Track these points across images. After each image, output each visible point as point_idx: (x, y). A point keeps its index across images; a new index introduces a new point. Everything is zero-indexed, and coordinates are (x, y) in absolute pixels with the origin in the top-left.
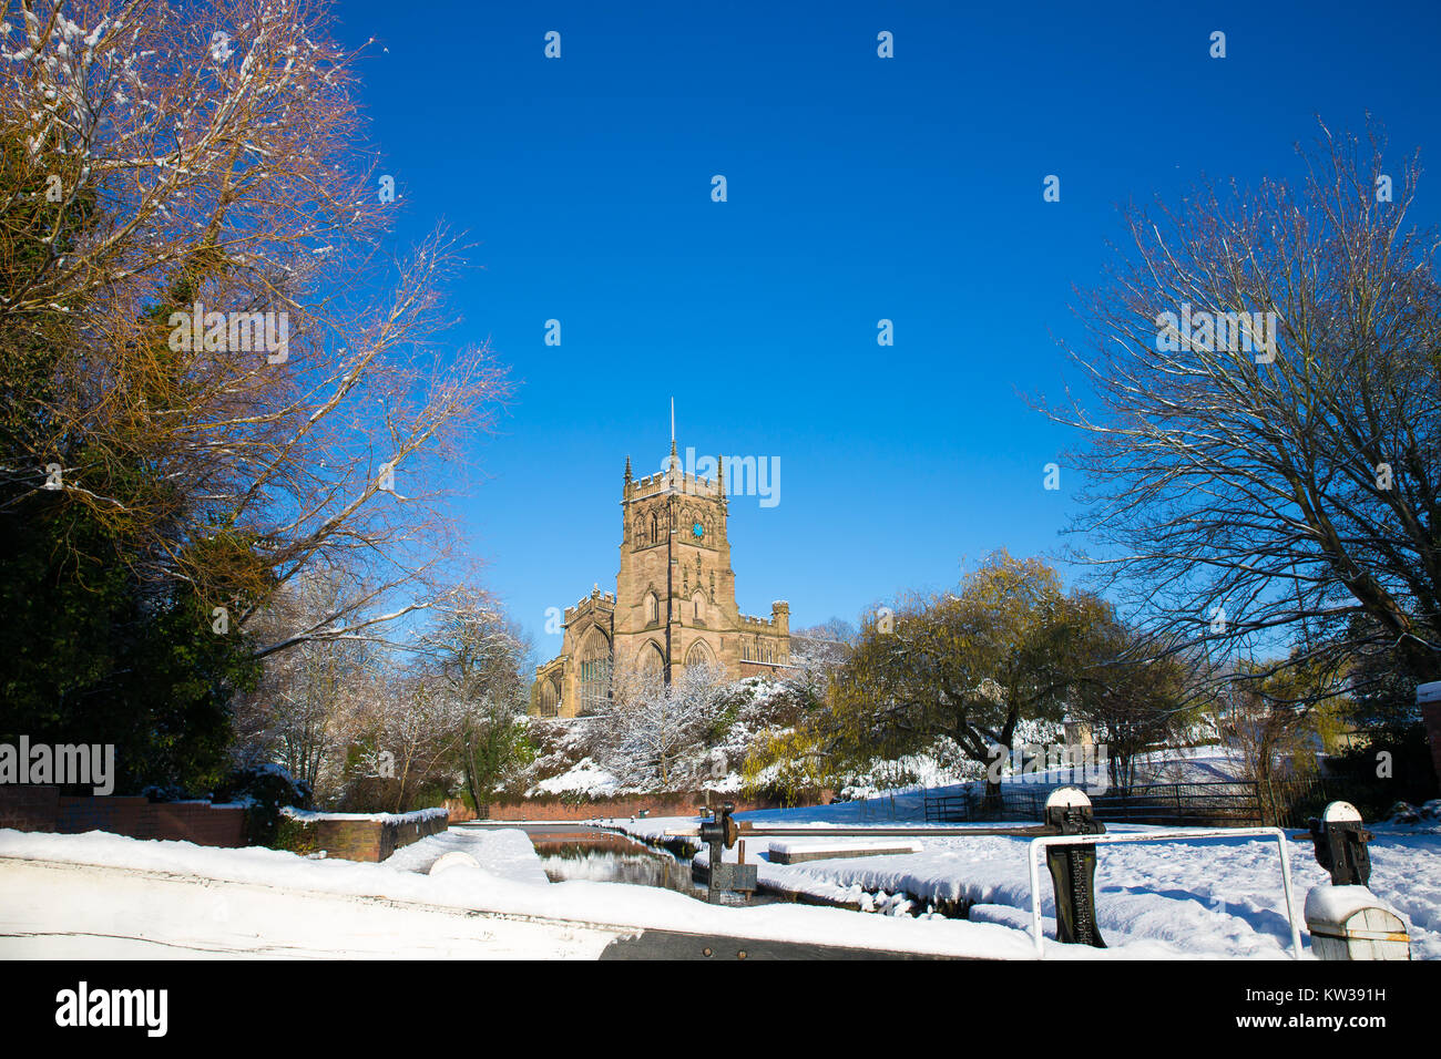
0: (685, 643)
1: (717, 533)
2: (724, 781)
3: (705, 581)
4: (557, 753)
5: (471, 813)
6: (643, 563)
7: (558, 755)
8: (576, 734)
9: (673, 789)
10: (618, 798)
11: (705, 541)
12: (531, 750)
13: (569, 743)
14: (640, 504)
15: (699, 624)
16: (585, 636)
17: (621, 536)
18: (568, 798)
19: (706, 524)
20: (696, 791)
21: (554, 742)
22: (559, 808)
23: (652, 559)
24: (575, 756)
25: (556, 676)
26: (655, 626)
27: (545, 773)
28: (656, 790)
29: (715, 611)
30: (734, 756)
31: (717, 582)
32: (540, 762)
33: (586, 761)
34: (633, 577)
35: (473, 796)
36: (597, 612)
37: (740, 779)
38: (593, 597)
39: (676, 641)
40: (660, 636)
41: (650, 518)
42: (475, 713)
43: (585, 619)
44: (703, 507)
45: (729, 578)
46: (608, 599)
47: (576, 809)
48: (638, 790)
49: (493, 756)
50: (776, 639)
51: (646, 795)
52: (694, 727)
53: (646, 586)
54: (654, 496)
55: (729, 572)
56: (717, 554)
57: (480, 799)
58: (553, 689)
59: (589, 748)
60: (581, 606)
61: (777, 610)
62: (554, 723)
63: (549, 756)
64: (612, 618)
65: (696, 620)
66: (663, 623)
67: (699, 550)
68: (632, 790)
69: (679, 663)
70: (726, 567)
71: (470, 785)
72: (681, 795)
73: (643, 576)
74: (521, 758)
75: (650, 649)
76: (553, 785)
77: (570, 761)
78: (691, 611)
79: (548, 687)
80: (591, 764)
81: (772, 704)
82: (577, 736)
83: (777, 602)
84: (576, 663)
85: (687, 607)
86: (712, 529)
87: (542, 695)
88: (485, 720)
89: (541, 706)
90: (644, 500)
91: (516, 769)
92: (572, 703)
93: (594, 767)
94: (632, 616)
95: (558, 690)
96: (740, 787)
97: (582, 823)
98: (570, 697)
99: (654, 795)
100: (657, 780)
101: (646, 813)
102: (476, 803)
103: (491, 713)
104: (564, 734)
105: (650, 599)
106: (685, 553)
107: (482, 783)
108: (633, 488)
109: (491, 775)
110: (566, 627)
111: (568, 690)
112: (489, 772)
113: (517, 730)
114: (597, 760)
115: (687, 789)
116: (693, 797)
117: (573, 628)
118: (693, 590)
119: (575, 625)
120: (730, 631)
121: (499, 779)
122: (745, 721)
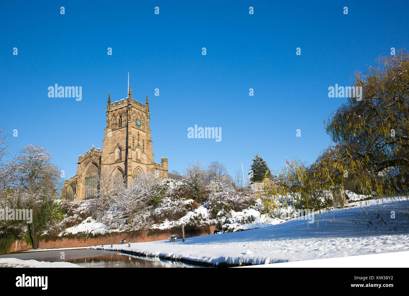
0: (133, 168)
1: (145, 125)
2: (163, 224)
3: (141, 144)
4: (75, 215)
5: (30, 246)
6: (115, 135)
7: (75, 216)
8: (84, 206)
9: (136, 229)
10: (107, 235)
11: (141, 128)
12: (62, 214)
13: (81, 211)
14: (114, 112)
15: (138, 161)
16: (88, 167)
17: (106, 125)
18: (81, 236)
19: (141, 121)
20: (149, 229)
21: (73, 210)
22: (76, 241)
23: (119, 134)
24: (84, 216)
25: (74, 185)
26: (120, 161)
27: (69, 225)
28: (127, 230)
29: (144, 156)
30: (167, 212)
31: (145, 145)
32: (67, 219)
33: (89, 218)
34: (110, 141)
35: (31, 237)
36: (94, 156)
37: (171, 223)
38: (91, 150)
39: (130, 166)
40: (122, 165)
41: (118, 117)
42: (35, 198)
43: (88, 160)
44: (141, 114)
45: (150, 143)
46: (98, 151)
47: (85, 241)
48: (117, 230)
49: (42, 217)
50: (163, 172)
51: (122, 232)
52: (143, 201)
53: (116, 145)
54: (121, 108)
55: (150, 141)
56: (145, 134)
57: (35, 239)
58: (72, 190)
59: (91, 212)
60: (86, 154)
61: (163, 161)
62: (74, 203)
63: (71, 217)
64: (100, 158)
65: (137, 159)
66: (124, 159)
67: (139, 131)
68: (115, 231)
69: (131, 176)
70: (149, 139)
71: (30, 232)
72: (141, 232)
73: (115, 141)
74: (57, 218)
75: (117, 171)
76: (73, 230)
77: (81, 219)
78: (135, 155)
79: (70, 189)
80: (91, 220)
81: (180, 189)
82: (85, 208)
83: (163, 158)
84: (83, 178)
85: (134, 153)
86: (144, 123)
87: (66, 192)
88: (39, 201)
89: (66, 197)
90: (116, 110)
91: (54, 223)
92: (81, 195)
93: (93, 221)
94: (109, 158)
95: (75, 190)
96: (171, 226)
97: (89, 248)
98: (80, 193)
99: (127, 232)
100: (126, 225)
101: (125, 241)
102: (32, 241)
103: (43, 198)
104: (78, 207)
105: (117, 150)
106: (133, 131)
107: (36, 231)
108: (111, 105)
109: (42, 226)
110: (79, 163)
111: (79, 189)
112: (40, 225)
113: (56, 206)
114: (95, 218)
115: (143, 228)
116: (147, 233)
117: (82, 164)
118: (136, 147)
119: (83, 163)
120: (150, 164)
121: (45, 228)
122: (168, 197)
